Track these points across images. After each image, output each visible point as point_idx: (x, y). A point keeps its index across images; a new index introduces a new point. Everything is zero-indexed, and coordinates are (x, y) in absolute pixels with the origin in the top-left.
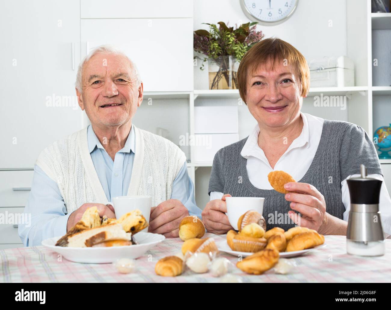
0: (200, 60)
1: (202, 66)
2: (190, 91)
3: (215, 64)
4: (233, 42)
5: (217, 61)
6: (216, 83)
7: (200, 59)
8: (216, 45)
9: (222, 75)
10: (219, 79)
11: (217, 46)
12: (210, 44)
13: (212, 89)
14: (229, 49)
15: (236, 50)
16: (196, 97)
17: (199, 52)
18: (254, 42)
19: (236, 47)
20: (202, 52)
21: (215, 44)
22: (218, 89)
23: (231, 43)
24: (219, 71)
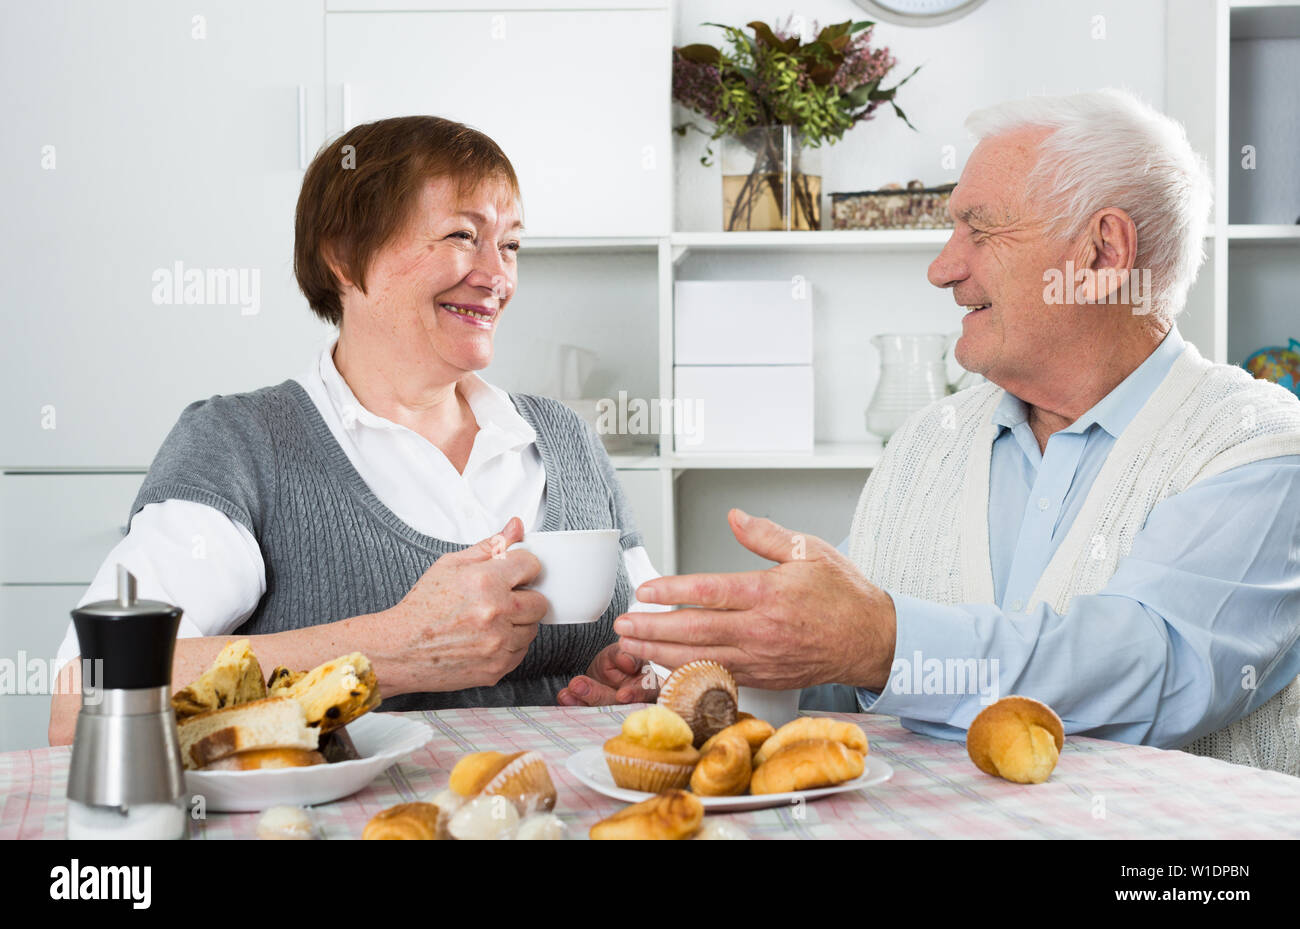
0: (699, 134)
1: (706, 155)
2: (659, 238)
3: (743, 149)
4: (792, 85)
5: (747, 140)
6: (744, 208)
7: (701, 131)
8: (740, 96)
9: (765, 184)
10: (754, 197)
11: (740, 100)
12: (721, 92)
13: (730, 229)
14: (782, 107)
15: (802, 109)
16: (679, 253)
17: (697, 111)
18: (862, 82)
19: (804, 99)
20: (704, 112)
21: (736, 92)
22: (749, 229)
23: (785, 87)
24: (755, 171)
